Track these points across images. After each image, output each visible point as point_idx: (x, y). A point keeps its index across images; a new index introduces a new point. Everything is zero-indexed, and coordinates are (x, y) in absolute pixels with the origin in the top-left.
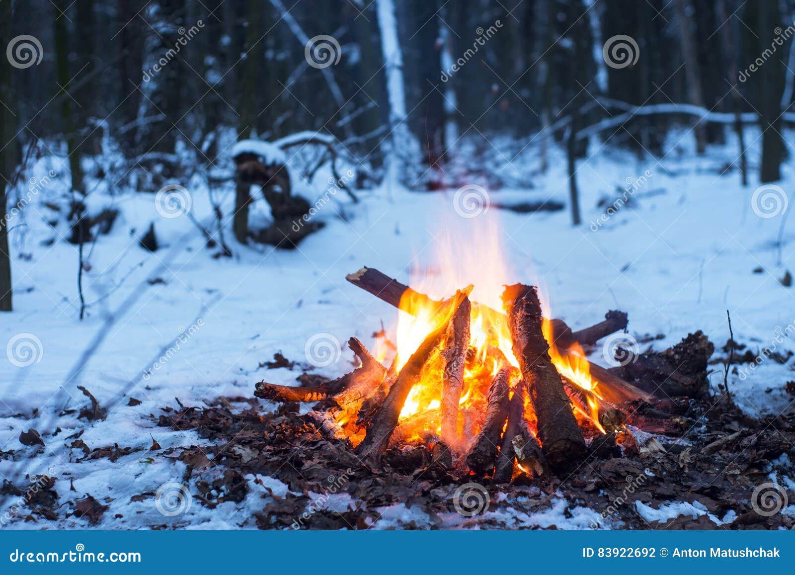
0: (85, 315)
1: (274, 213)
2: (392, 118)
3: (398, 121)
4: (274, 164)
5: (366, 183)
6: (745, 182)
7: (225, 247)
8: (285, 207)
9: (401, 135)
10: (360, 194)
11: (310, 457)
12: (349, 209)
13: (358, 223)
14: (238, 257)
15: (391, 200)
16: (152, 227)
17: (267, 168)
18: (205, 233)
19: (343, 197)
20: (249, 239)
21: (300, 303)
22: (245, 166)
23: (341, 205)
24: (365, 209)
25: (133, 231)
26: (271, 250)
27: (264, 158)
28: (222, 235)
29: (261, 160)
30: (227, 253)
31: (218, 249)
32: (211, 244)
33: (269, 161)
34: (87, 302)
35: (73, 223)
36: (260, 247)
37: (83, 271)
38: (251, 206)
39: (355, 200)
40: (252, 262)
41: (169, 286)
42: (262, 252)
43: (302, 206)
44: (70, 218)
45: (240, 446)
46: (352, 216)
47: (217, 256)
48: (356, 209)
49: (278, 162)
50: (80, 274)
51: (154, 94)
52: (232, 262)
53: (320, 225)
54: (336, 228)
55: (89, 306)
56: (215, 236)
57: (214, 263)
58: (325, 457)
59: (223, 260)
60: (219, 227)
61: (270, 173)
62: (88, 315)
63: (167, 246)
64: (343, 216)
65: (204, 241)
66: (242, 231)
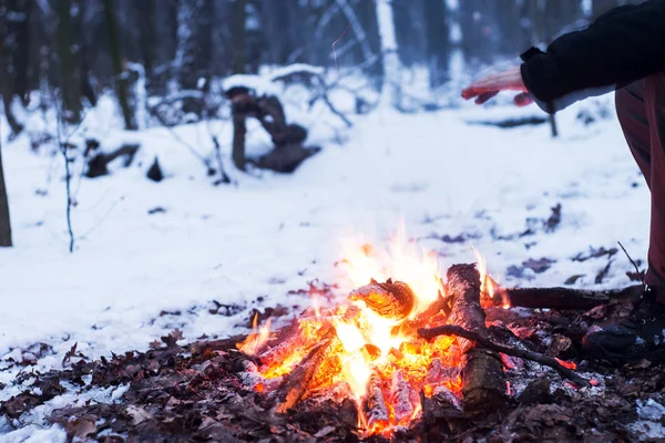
0: (74, 248)
1: (274, 140)
2: (383, 49)
3: (389, 51)
4: (264, 97)
5: (364, 108)
7: (224, 174)
10: (356, 119)
12: (343, 133)
13: (351, 146)
14: (236, 183)
15: (382, 124)
16: (157, 160)
17: (259, 100)
18: (207, 162)
19: (337, 122)
21: (282, 226)
23: (336, 130)
24: (358, 132)
25: (140, 165)
26: (268, 174)
27: (254, 91)
28: (221, 164)
29: (251, 93)
30: (226, 180)
31: (218, 176)
32: (212, 172)
35: (88, 159)
36: (258, 172)
37: (72, 207)
39: (349, 125)
40: (250, 187)
42: (260, 177)
43: (299, 133)
44: (86, 154)
46: (346, 139)
47: (217, 183)
48: (350, 132)
50: (68, 210)
52: (230, 187)
53: (316, 150)
54: (330, 153)
55: (78, 240)
56: (215, 165)
57: (215, 188)
59: (222, 186)
60: (219, 156)
61: (262, 104)
62: (77, 247)
63: (172, 176)
64: (338, 140)
65: (204, 170)
66: (241, 159)
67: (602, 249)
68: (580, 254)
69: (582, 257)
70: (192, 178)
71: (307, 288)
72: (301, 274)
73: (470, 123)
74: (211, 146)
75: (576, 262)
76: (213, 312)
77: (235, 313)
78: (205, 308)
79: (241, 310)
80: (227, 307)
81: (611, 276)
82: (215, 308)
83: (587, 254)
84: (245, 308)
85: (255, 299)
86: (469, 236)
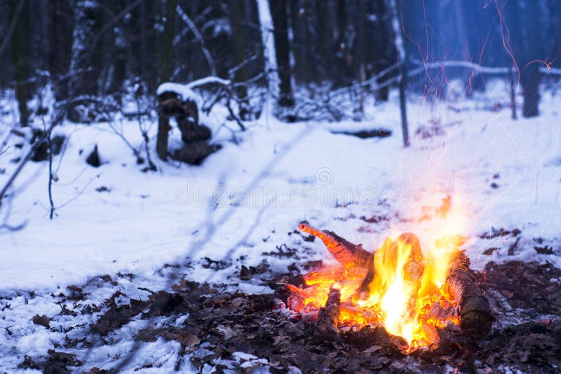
0: (54, 216)
1: (184, 138)
2: (267, 69)
3: (271, 71)
4: (188, 101)
6: (514, 117)
7: (151, 163)
8: (193, 134)
9: (274, 81)
10: (246, 124)
11: (276, 334)
12: (239, 135)
13: (245, 145)
14: (161, 171)
15: (269, 129)
16: (96, 148)
17: (183, 103)
18: (136, 153)
19: (235, 127)
20: (168, 158)
22: (167, 102)
23: (233, 132)
24: (251, 134)
25: (81, 152)
26: (184, 166)
27: (181, 96)
28: (148, 154)
29: (179, 97)
30: (153, 168)
31: (146, 165)
32: (140, 161)
33: (185, 98)
34: (55, 205)
35: (34, 145)
36: (177, 163)
37: (53, 181)
38: (170, 133)
39: (243, 129)
40: (172, 175)
41: (112, 193)
42: (178, 167)
43: (206, 133)
44: (32, 141)
45: (223, 326)
46: (241, 140)
47: (145, 170)
48: (244, 135)
49: (191, 99)
50: (50, 184)
51: (82, 52)
52: (156, 174)
53: (219, 147)
54: (229, 148)
55: (57, 209)
56: (143, 155)
57: (143, 175)
58: (288, 334)
59: (150, 173)
60: (147, 149)
61: (185, 107)
62: (57, 215)
63: (107, 163)
64: (235, 140)
65: (134, 159)
66: (164, 151)
67: (502, 230)
68: (486, 233)
69: (487, 235)
70: (124, 165)
71: (277, 251)
72: (265, 240)
73: (334, 132)
74: (142, 139)
75: (485, 240)
76: (206, 267)
77: (223, 268)
78: (199, 263)
79: (228, 266)
80: (217, 263)
81: (521, 250)
82: (207, 263)
83: (491, 234)
84: (231, 264)
85: (239, 258)
86: (380, 218)
